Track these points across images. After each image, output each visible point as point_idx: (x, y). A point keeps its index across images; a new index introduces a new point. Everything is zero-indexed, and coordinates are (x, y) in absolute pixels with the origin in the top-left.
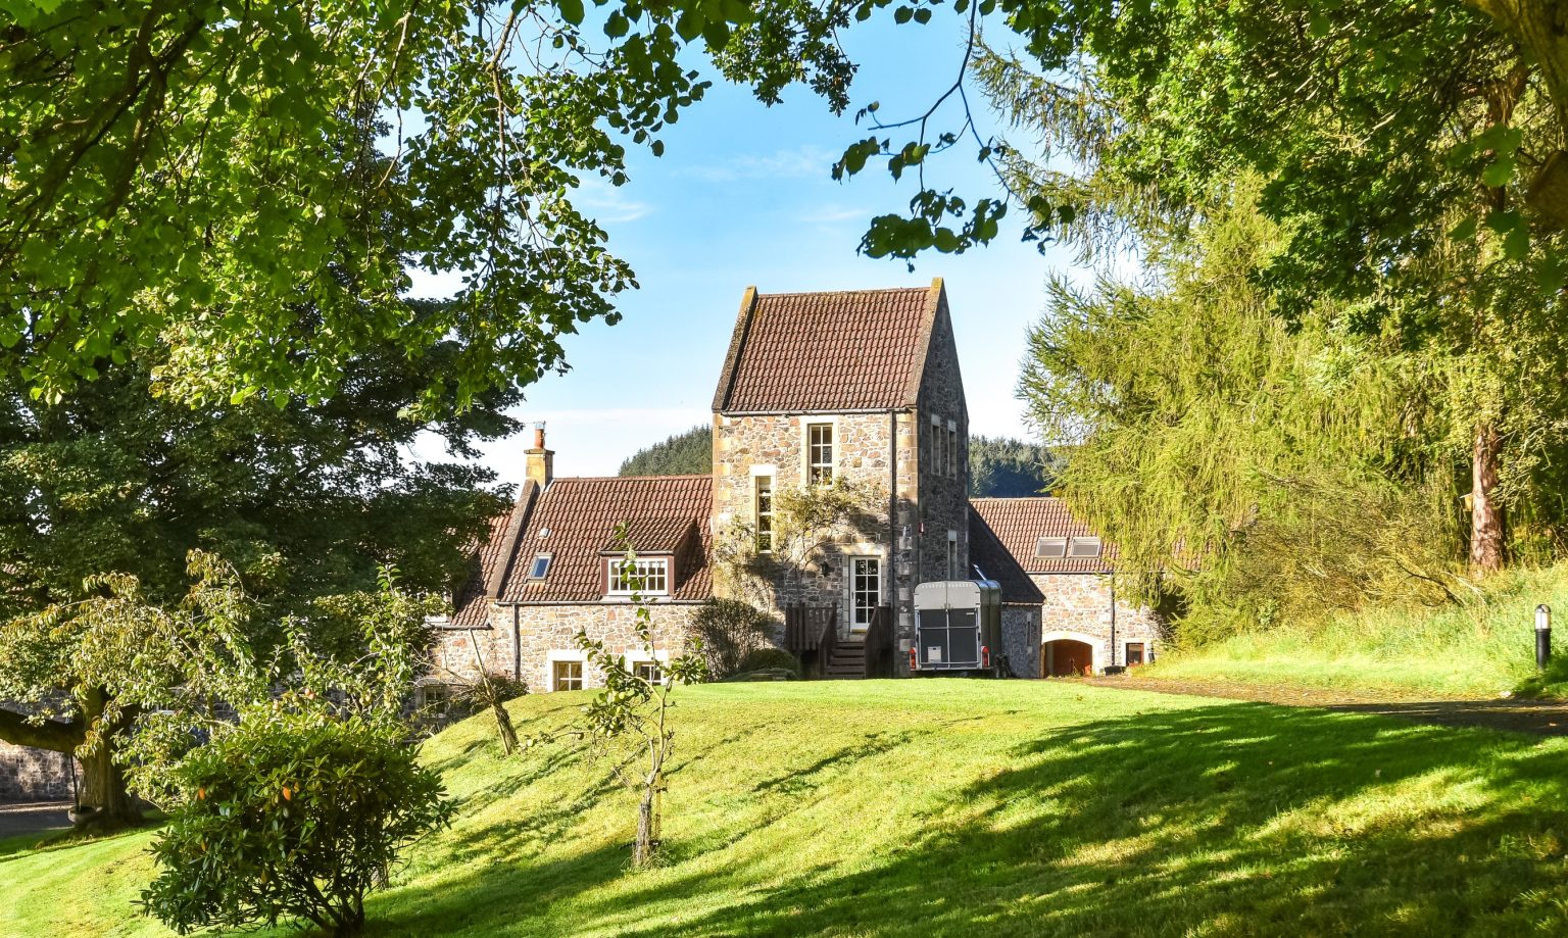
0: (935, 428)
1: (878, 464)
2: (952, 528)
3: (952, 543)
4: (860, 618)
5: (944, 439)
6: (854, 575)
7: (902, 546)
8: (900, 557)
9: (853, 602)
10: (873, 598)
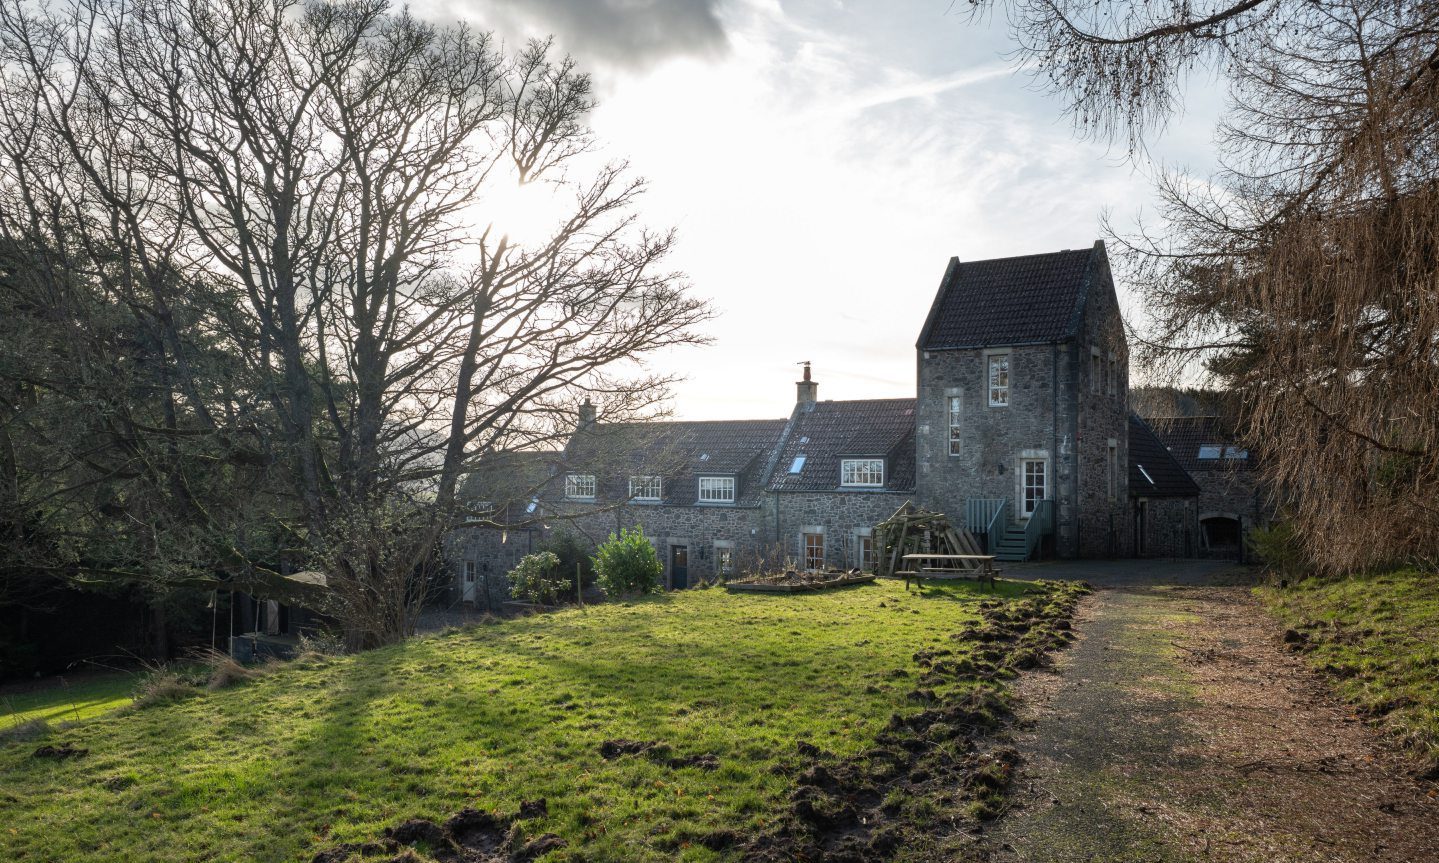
0: (1095, 357)
1: (1044, 386)
2: (1112, 437)
3: (1112, 449)
4: (1030, 507)
5: (1104, 367)
6: (1024, 474)
7: (1063, 451)
8: (1062, 460)
9: (1024, 495)
10: (1040, 492)
